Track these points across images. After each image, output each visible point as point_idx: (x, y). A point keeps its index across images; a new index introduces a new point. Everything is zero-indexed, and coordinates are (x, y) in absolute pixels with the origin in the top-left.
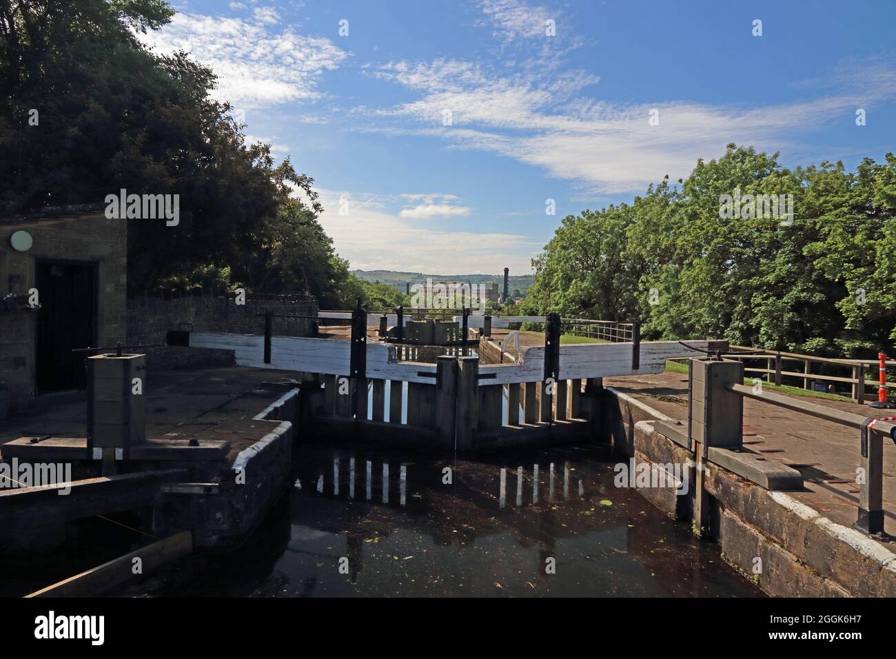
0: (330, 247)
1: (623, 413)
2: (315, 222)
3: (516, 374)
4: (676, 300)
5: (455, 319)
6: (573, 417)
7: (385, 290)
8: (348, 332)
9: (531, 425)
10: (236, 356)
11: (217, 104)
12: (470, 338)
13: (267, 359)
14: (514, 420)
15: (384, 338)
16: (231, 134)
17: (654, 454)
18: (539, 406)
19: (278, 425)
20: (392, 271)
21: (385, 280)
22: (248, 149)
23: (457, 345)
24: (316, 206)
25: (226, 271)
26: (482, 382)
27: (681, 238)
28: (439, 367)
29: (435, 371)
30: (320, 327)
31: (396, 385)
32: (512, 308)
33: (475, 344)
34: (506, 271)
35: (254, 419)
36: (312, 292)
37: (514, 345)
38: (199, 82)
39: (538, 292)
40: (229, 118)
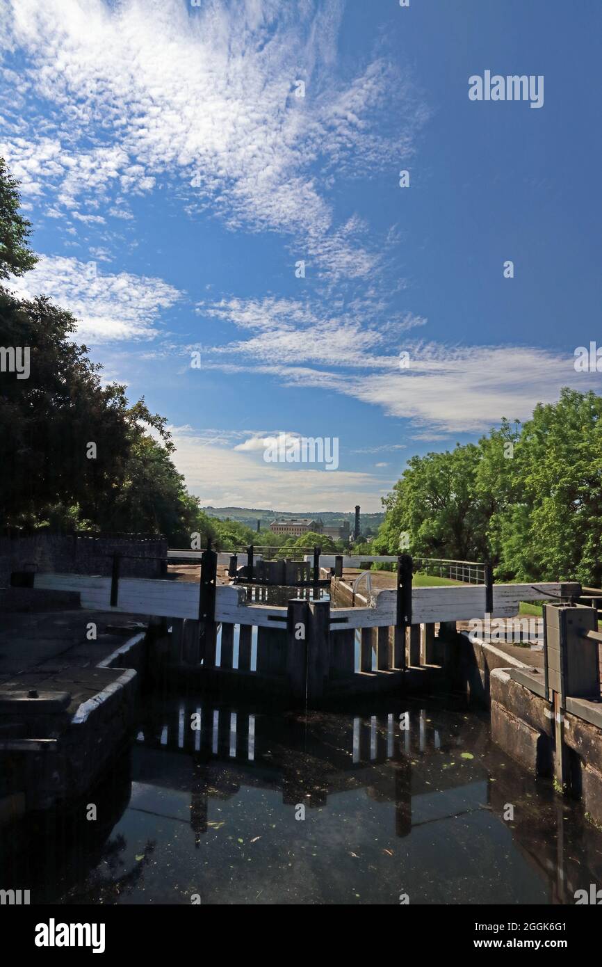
0: (181, 485)
1: (478, 658)
2: (167, 459)
3: (368, 618)
4: (527, 539)
5: (306, 558)
6: (426, 664)
7: (235, 528)
8: (197, 571)
9: (384, 672)
10: (81, 598)
11: (74, 346)
12: (321, 578)
13: (114, 602)
14: (366, 666)
15: (234, 578)
16: (87, 376)
17: (511, 704)
18: (392, 651)
19: (121, 673)
20: (243, 508)
21: (235, 518)
22: (104, 390)
23: (308, 584)
24: (169, 446)
25: (75, 509)
26: (333, 627)
27: (530, 477)
28: (290, 611)
29: (285, 615)
30: (169, 566)
31: (246, 630)
32: (363, 547)
33: (326, 584)
34: (358, 508)
35: (97, 666)
36: (162, 530)
37: (366, 586)
38: (58, 325)
39: (389, 530)
40: (86, 360)
